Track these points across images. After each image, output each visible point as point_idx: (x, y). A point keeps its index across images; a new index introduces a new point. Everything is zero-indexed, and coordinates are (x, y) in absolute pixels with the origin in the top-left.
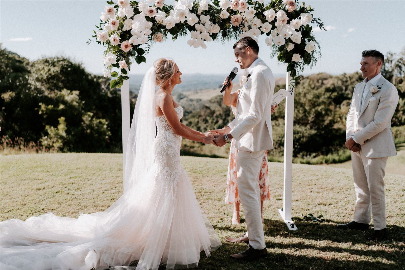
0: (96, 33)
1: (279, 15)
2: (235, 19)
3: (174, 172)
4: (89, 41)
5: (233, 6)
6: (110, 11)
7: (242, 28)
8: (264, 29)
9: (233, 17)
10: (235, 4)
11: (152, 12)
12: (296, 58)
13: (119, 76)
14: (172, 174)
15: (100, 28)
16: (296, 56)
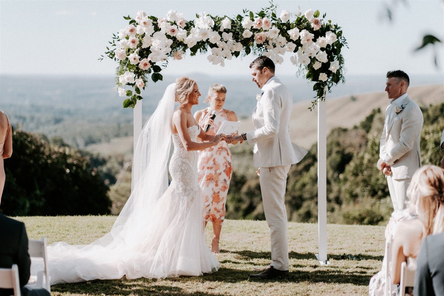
0: (109, 50)
1: (302, 35)
2: (258, 37)
3: (188, 188)
4: (102, 57)
5: (257, 25)
6: (132, 30)
7: (266, 46)
8: (288, 49)
9: (257, 35)
10: (258, 24)
11: (174, 31)
12: (323, 77)
13: (133, 95)
14: (187, 189)
15: (113, 44)
16: (322, 75)
